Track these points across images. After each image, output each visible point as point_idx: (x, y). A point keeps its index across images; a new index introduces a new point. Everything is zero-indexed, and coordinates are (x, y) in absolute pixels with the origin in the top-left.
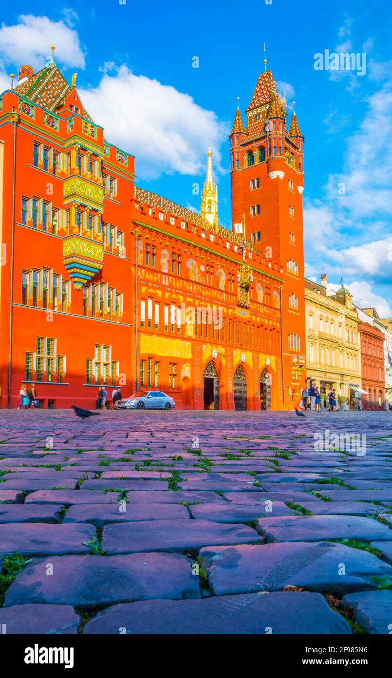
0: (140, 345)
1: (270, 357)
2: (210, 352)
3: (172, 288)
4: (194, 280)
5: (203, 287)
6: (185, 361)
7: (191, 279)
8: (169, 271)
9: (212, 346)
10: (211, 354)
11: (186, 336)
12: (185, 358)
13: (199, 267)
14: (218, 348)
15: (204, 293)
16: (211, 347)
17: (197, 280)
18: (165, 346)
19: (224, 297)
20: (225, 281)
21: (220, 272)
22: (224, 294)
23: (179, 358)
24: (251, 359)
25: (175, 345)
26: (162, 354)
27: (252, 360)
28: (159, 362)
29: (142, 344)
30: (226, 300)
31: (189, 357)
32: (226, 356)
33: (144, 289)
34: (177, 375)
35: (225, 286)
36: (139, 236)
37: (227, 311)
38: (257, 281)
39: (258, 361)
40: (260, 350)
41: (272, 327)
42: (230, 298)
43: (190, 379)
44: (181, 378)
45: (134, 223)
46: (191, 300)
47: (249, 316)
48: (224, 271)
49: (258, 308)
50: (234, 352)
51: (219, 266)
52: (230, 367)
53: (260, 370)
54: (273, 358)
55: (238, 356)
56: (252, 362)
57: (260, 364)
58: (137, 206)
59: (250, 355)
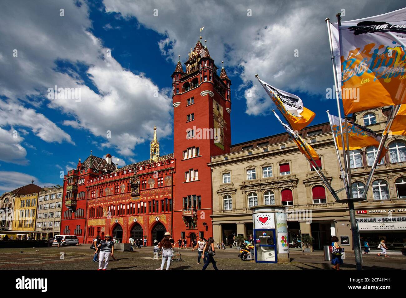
1: (160, 216)
2: (114, 221)
3: (98, 202)
4: (108, 195)
5: (112, 196)
6: (103, 226)
7: (106, 195)
8: (98, 196)
9: (116, 218)
11: (103, 217)
13: (110, 189)
14: (119, 218)
15: (112, 198)
17: (109, 195)
18: (95, 222)
19: (124, 195)
21: (122, 186)
22: (124, 194)
23: (101, 225)
24: (142, 219)
25: (99, 221)
26: (95, 225)
27: (143, 220)
28: (94, 228)
29: (89, 223)
30: (125, 196)
31: (104, 224)
32: (123, 221)
33: (90, 206)
34: (100, 232)
35: (125, 191)
36: (89, 190)
37: (126, 201)
38: (149, 178)
39: (148, 220)
40: (151, 214)
41: (163, 198)
42: (128, 195)
43: (104, 232)
44: (101, 233)
45: (86, 188)
46: (106, 203)
47: (142, 198)
48: (124, 184)
49: (149, 192)
50: (129, 218)
51: (121, 184)
52: (125, 226)
53: (150, 224)
54: (163, 216)
55: (132, 220)
56: (143, 221)
57: (150, 221)
58: (88, 182)
59: (141, 218)
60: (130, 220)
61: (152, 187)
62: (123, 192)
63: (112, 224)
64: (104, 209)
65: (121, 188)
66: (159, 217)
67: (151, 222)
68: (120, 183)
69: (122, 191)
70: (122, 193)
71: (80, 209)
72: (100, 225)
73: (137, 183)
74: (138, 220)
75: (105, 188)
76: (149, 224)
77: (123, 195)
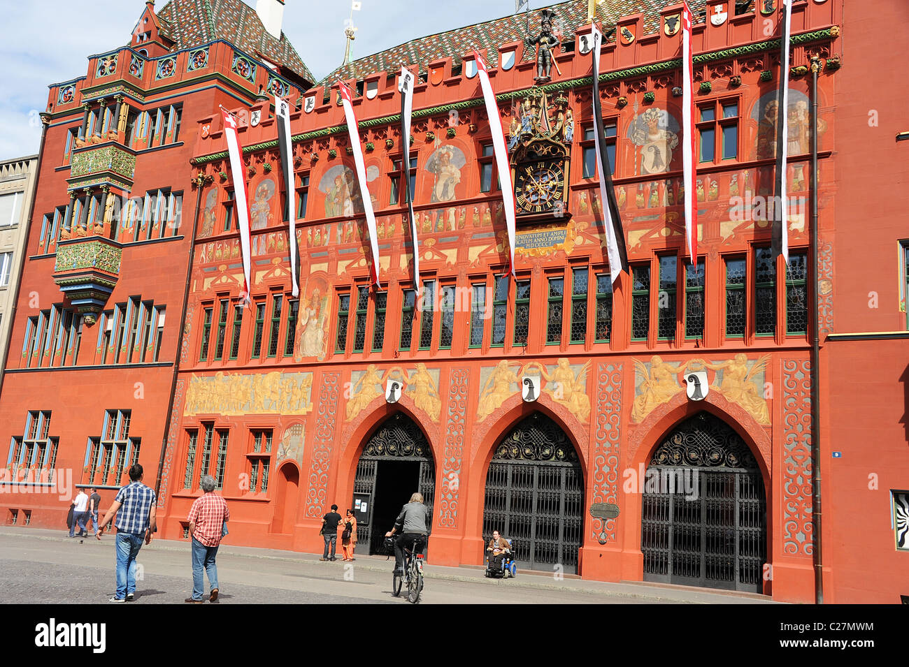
0: (187, 399)
1: (716, 365)
3: (272, 258)
4: (337, 215)
6: (292, 422)
8: (269, 221)
9: (386, 371)
10: (380, 392)
11: (298, 358)
12: (294, 413)
14: (410, 372)
16: (382, 372)
18: (240, 393)
19: (452, 219)
20: (458, 175)
21: (441, 156)
22: (452, 210)
23: (277, 416)
24: (582, 386)
25: (268, 385)
26: (232, 413)
27: (589, 390)
28: (224, 432)
29: (191, 395)
30: (459, 226)
31: (303, 411)
32: (441, 394)
33: (207, 283)
34: (266, 460)
35: (458, 188)
36: (208, 182)
37: (463, 257)
38: (636, 108)
39: (627, 391)
40: (644, 349)
41: (737, 238)
42: (480, 214)
43: (300, 466)
44: (276, 465)
45: (195, 165)
46: (324, 267)
47: (579, 240)
48: (457, 145)
49: (639, 198)
50: (486, 373)
51: (437, 142)
52: (454, 426)
53: (639, 422)
54: (740, 365)
55: (503, 387)
56: (585, 398)
57: (637, 402)
58: (206, 129)
59: (571, 375)
60: (494, 386)
61: (656, 163)
62: (445, 193)
63: (357, 409)
64: (311, 306)
65: (435, 171)
66: (711, 374)
67: (650, 408)
68: (430, 140)
69: (439, 189)
70: (442, 201)
71: (136, 300)
72: (273, 411)
73: (560, 134)
74: (547, 390)
75: (325, 170)
76: (631, 419)
77: (446, 217)
